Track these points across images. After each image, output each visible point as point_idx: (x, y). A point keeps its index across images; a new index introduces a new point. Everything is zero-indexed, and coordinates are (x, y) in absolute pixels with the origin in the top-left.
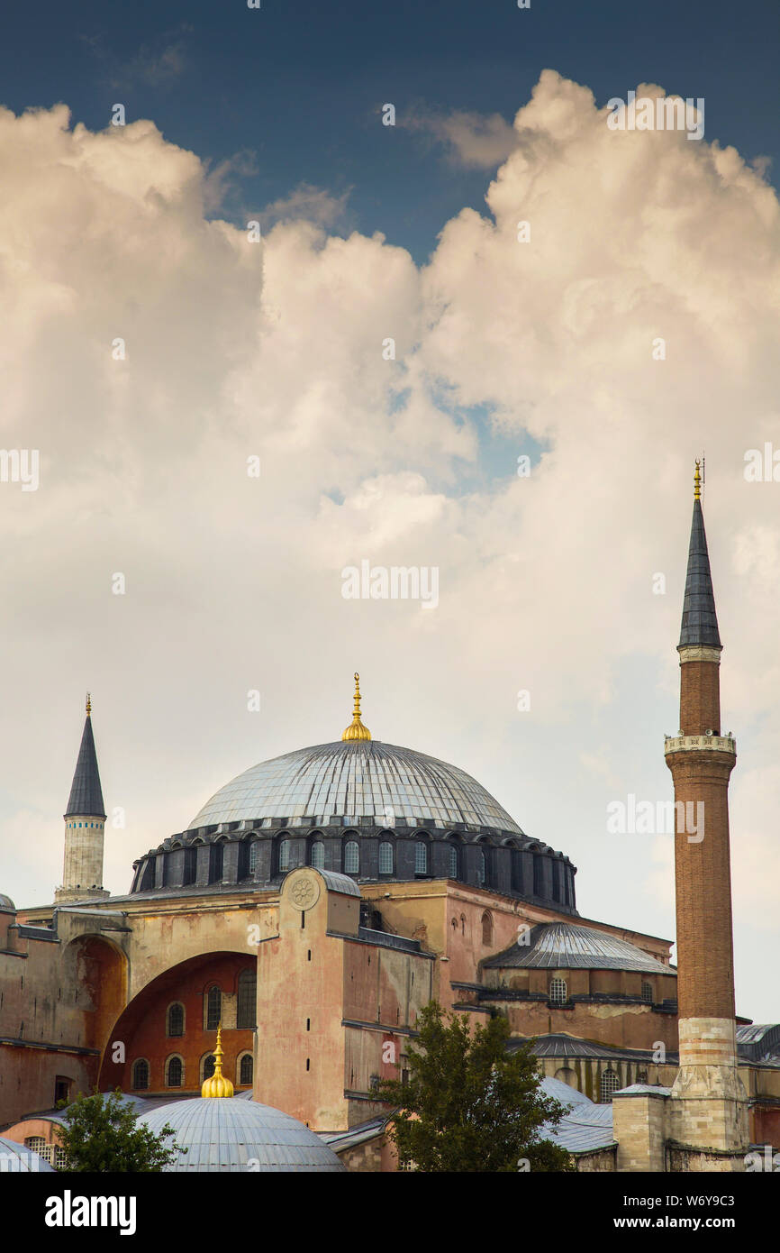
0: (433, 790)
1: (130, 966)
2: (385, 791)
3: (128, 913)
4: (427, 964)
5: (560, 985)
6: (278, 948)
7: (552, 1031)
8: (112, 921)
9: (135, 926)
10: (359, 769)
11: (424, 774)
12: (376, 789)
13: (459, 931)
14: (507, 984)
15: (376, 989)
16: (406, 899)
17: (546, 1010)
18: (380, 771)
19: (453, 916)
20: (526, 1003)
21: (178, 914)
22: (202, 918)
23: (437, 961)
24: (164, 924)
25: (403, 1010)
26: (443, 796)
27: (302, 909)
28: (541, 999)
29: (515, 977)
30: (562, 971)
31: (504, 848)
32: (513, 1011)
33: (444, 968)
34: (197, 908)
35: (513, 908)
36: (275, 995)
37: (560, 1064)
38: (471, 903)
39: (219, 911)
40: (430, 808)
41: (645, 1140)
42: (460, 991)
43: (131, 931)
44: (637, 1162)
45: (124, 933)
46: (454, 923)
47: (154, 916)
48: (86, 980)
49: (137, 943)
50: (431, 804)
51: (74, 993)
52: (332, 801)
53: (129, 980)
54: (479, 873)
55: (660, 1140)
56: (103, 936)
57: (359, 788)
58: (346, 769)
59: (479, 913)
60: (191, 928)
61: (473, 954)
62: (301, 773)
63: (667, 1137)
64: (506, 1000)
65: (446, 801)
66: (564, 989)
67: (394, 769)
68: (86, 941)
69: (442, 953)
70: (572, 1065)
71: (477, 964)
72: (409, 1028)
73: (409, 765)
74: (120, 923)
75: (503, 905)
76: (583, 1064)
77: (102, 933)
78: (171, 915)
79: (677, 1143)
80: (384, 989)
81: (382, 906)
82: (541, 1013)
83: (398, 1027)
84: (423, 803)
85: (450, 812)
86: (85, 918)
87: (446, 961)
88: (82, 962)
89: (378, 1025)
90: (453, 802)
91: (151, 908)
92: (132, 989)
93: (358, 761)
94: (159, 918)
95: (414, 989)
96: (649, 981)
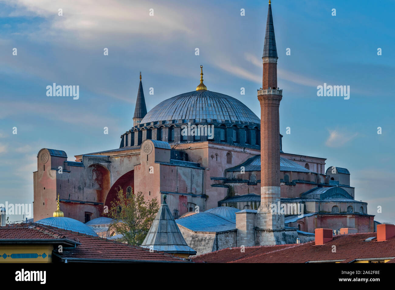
0: (220, 109)
1: (111, 174)
2: (201, 110)
3: (109, 156)
4: (201, 171)
5: (254, 177)
6: (140, 168)
7: (249, 193)
8: (104, 159)
9: (112, 160)
10: (193, 102)
11: (218, 103)
12: (198, 109)
13: (215, 159)
14: (236, 177)
15: (176, 181)
16: (195, 149)
17: (247, 186)
18: (201, 102)
19: (211, 154)
20: (240, 183)
21: (125, 156)
22: (133, 157)
23: (205, 170)
24: (121, 160)
25: (189, 187)
26: (223, 110)
27: (147, 154)
28: (245, 182)
29: (238, 174)
30: (256, 172)
31: (243, 129)
32: (236, 186)
33: (208, 172)
34: (131, 154)
35: (242, 150)
36: (140, 183)
37: (245, 204)
38: (220, 149)
39: (137, 155)
40: (217, 115)
41: (245, 227)
42: (214, 180)
43: (111, 162)
44: (243, 235)
45: (108, 163)
46: (212, 157)
47: (118, 157)
48: (97, 179)
49: (113, 166)
50: (218, 113)
51: (91, 184)
52: (181, 114)
53: (111, 179)
54: (232, 138)
55: (252, 227)
56: (101, 164)
57: (192, 109)
58: (189, 102)
59: (225, 153)
60: (129, 161)
61: (222, 167)
62: (173, 104)
63: (256, 226)
64: (233, 183)
65: (224, 112)
66: (255, 178)
67: (206, 101)
68: (95, 166)
69: (207, 167)
70: (249, 204)
71: (224, 170)
72: (192, 193)
73: (212, 99)
74: (107, 160)
75: (238, 149)
76: (253, 203)
77: (100, 163)
78: (123, 156)
79: (258, 228)
80: (180, 180)
81: (188, 152)
82: (245, 187)
83: (187, 193)
84: (215, 113)
85: (225, 116)
86: (93, 159)
87: (209, 170)
88: (95, 173)
89: (177, 193)
90: (227, 112)
91: (117, 154)
92: (112, 183)
93: (194, 98)
94: (119, 158)
95: (194, 180)
96: (287, 174)
